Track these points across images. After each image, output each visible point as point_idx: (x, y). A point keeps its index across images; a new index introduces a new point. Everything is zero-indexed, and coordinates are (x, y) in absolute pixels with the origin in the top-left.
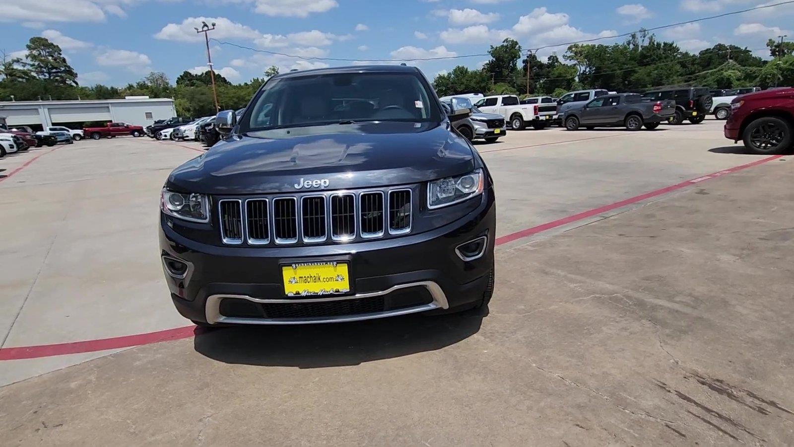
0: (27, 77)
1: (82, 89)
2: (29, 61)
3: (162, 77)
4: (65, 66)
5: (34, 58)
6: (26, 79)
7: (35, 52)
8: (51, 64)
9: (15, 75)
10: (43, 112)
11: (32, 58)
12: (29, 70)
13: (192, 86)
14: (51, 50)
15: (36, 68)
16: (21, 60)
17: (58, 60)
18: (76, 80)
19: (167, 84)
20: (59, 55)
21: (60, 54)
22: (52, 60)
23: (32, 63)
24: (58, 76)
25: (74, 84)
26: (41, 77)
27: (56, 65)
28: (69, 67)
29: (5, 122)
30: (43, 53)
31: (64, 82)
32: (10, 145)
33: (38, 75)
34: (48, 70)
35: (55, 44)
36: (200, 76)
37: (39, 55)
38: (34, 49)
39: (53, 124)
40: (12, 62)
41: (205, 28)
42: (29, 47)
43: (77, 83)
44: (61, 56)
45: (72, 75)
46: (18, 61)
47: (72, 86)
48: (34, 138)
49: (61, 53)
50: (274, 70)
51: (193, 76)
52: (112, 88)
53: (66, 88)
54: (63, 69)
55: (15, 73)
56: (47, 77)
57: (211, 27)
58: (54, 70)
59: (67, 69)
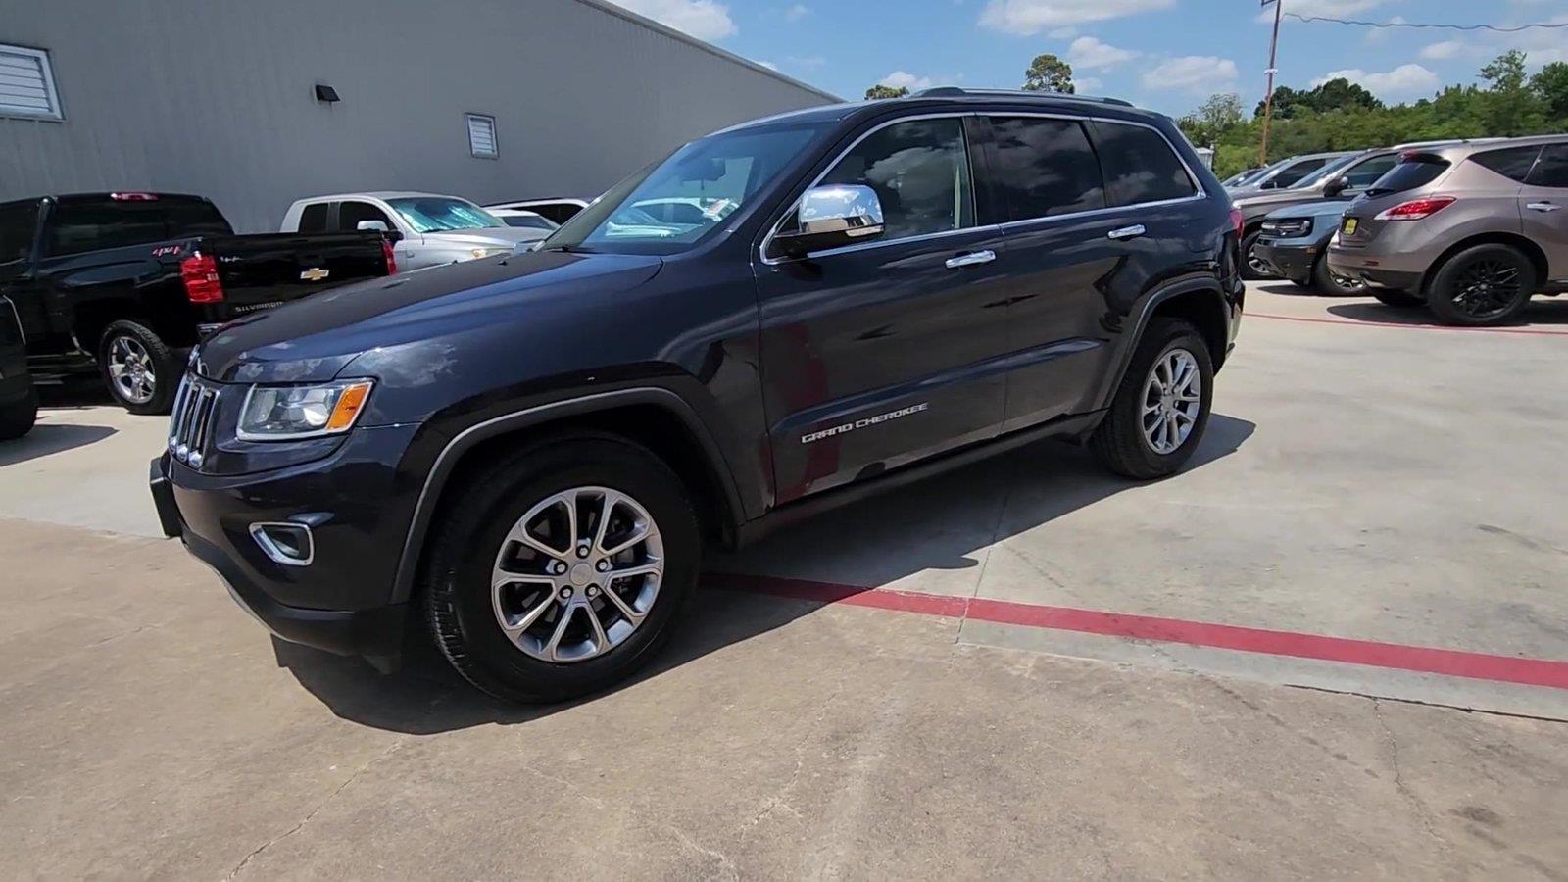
3: (1231, 103)
7: (1035, 82)
13: (1285, 116)
14: (1057, 74)
17: (1064, 90)
19: (1237, 116)
20: (1067, 82)
21: (1069, 80)
35: (1065, 64)
36: (1311, 94)
37: (1040, 85)
38: (1034, 75)
42: (1029, 74)
44: (1069, 83)
49: (1070, 77)
50: (1511, 60)
51: (1295, 95)
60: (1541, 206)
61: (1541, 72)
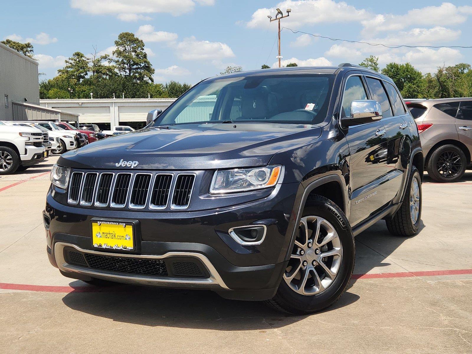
0: (111, 74)
1: (156, 86)
2: (115, 58)
4: (145, 62)
5: (119, 53)
6: (110, 75)
7: (121, 49)
8: (133, 60)
9: (101, 72)
10: (114, 109)
11: (118, 54)
12: (113, 66)
14: (135, 45)
15: (120, 65)
16: (108, 56)
17: (140, 56)
18: (152, 77)
20: (142, 51)
22: (134, 56)
23: (116, 59)
24: (138, 73)
25: (150, 82)
26: (123, 73)
27: (137, 61)
28: (148, 63)
29: (78, 120)
30: (128, 48)
31: (141, 78)
32: (71, 142)
33: (120, 72)
34: (130, 66)
35: (140, 39)
37: (124, 51)
38: (120, 45)
39: (121, 124)
40: (100, 59)
41: (280, 16)
42: (117, 43)
43: (152, 81)
44: (144, 51)
45: (149, 71)
46: (105, 58)
47: (147, 83)
48: (96, 137)
49: (143, 48)
50: (372, 60)
52: (185, 85)
53: (141, 86)
54: (143, 65)
55: (100, 70)
56: (127, 74)
57: (285, 14)
58: (135, 67)
59: (147, 65)
60: (464, 128)
61: (386, 68)
